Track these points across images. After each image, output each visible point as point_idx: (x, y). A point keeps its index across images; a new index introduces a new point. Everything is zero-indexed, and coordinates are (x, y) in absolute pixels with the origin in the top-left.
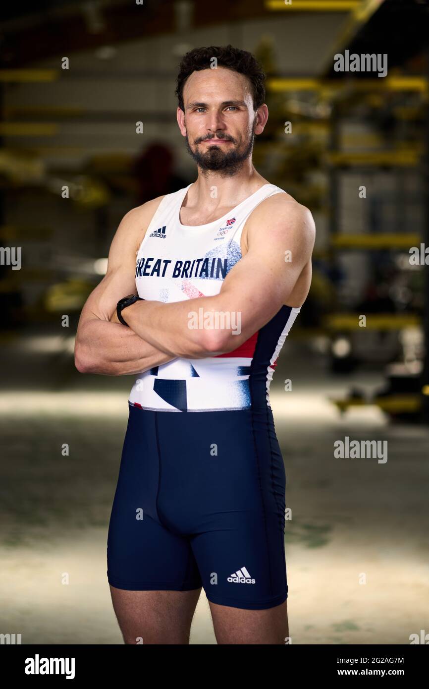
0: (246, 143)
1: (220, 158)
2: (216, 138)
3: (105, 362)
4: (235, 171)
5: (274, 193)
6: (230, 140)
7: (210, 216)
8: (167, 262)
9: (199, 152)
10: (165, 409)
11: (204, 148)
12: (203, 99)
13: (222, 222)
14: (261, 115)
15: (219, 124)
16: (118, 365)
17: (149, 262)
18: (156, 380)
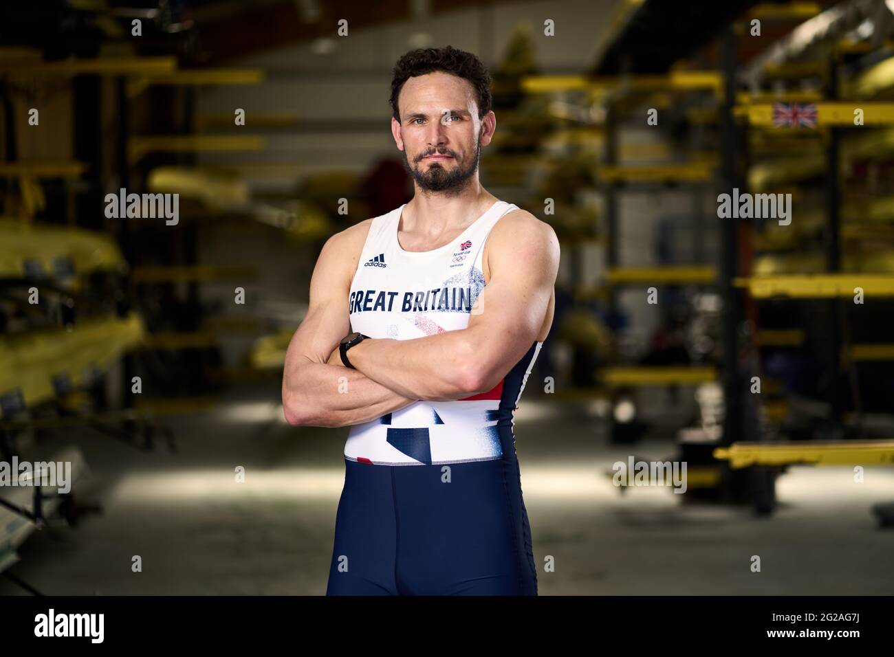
0: (470, 158)
1: (443, 177)
2: (437, 153)
3: (327, 411)
4: (462, 189)
5: (509, 212)
6: (453, 156)
7: (436, 240)
8: (393, 294)
9: (419, 170)
10: (405, 463)
11: (424, 167)
12: (422, 110)
13: (455, 246)
14: (487, 123)
15: (441, 137)
16: (344, 414)
17: (370, 295)
18: (389, 430)
